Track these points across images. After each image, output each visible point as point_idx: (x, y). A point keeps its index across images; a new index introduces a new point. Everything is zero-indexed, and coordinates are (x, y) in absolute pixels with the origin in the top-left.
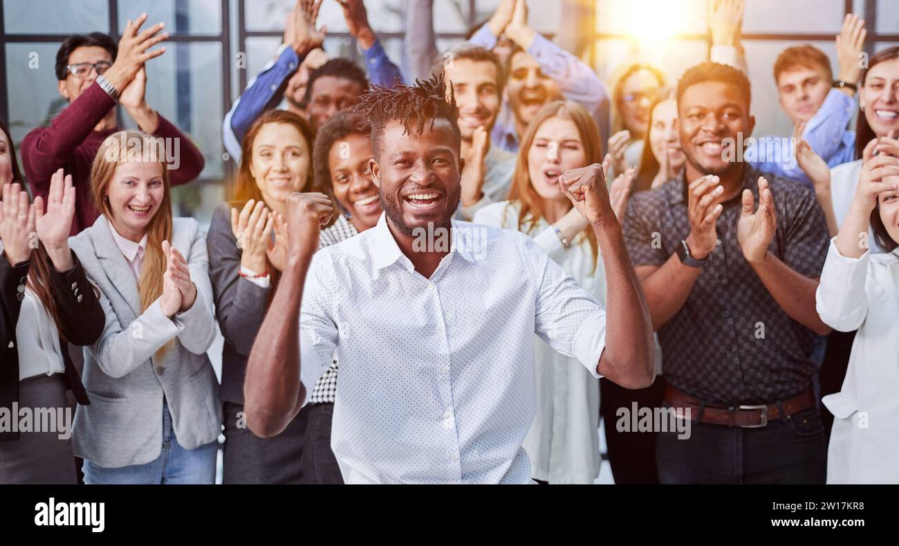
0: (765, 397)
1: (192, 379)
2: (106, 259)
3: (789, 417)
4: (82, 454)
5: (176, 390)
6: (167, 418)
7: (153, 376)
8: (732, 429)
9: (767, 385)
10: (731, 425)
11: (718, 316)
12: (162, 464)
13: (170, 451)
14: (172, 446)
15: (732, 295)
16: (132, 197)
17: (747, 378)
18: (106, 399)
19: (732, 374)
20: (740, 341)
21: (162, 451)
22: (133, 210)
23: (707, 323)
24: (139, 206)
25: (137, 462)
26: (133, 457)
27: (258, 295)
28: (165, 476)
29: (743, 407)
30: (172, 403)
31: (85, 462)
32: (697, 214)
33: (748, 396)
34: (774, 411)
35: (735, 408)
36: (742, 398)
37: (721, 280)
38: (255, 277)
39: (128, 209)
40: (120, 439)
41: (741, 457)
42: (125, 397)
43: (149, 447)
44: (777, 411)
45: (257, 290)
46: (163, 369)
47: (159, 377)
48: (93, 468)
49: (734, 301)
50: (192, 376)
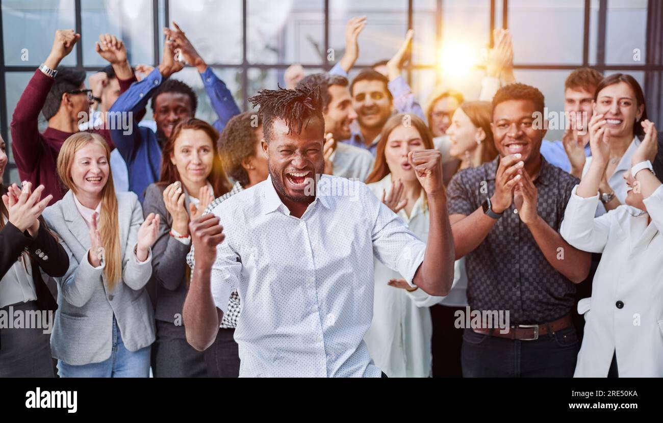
0: (537, 319)
1: (133, 303)
2: (72, 222)
3: (554, 333)
4: (57, 356)
5: (122, 311)
6: (115, 329)
7: (106, 302)
8: (514, 341)
9: (539, 312)
10: (513, 338)
11: (509, 261)
12: (112, 362)
13: (117, 353)
14: (118, 349)
15: (521, 248)
16: (88, 172)
17: (525, 307)
18: (74, 318)
19: (515, 303)
20: (523, 280)
21: (112, 353)
22: (90, 181)
23: (501, 265)
24: (93, 177)
25: (95, 361)
26: (92, 358)
27: (182, 250)
28: (115, 371)
29: (521, 326)
30: (120, 320)
31: (59, 361)
32: (503, 179)
33: (525, 318)
34: (543, 329)
35: (516, 326)
36: (521, 320)
37: (515, 237)
38: (180, 237)
39: (86, 181)
40: (83, 345)
41: (519, 361)
42: (86, 316)
43: (103, 351)
44: (545, 329)
45: (182, 246)
46: (113, 296)
47: (110, 302)
48: (63, 365)
49: (522, 252)
50: (133, 301)
